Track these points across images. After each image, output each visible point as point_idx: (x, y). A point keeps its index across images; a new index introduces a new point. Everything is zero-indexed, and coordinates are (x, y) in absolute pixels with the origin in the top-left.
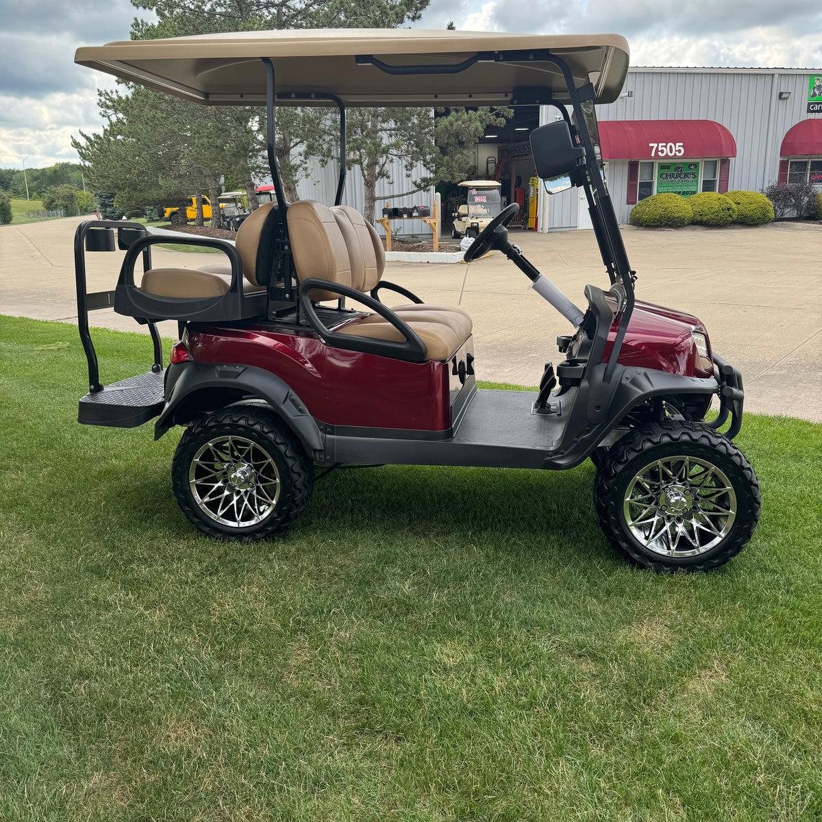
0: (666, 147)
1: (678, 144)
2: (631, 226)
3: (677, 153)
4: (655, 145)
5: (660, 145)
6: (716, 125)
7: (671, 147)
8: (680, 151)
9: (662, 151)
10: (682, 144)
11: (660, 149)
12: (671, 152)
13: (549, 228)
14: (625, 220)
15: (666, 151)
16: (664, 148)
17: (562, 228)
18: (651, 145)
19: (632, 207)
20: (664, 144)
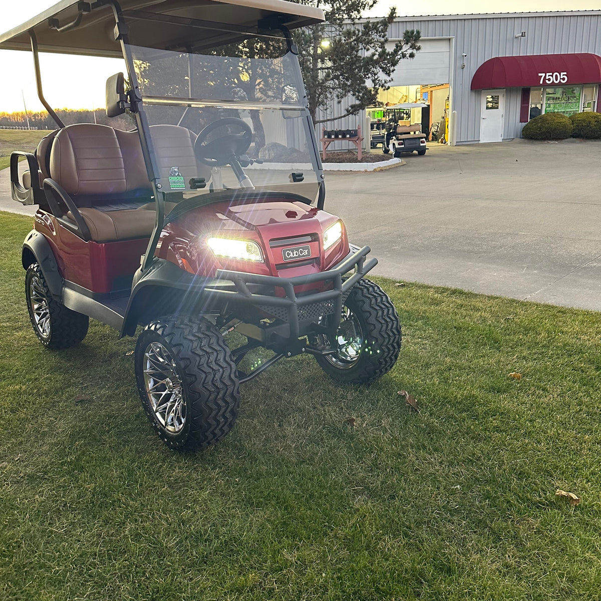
0: (552, 76)
1: (562, 74)
2: (523, 139)
3: (561, 80)
4: (544, 75)
5: (548, 74)
6: (595, 57)
7: (556, 75)
8: (564, 79)
9: (549, 80)
10: (565, 73)
11: (547, 78)
12: (556, 80)
13: (457, 142)
14: (519, 134)
15: (553, 79)
16: (550, 77)
17: (467, 141)
18: (540, 75)
19: (524, 124)
20: (551, 74)
